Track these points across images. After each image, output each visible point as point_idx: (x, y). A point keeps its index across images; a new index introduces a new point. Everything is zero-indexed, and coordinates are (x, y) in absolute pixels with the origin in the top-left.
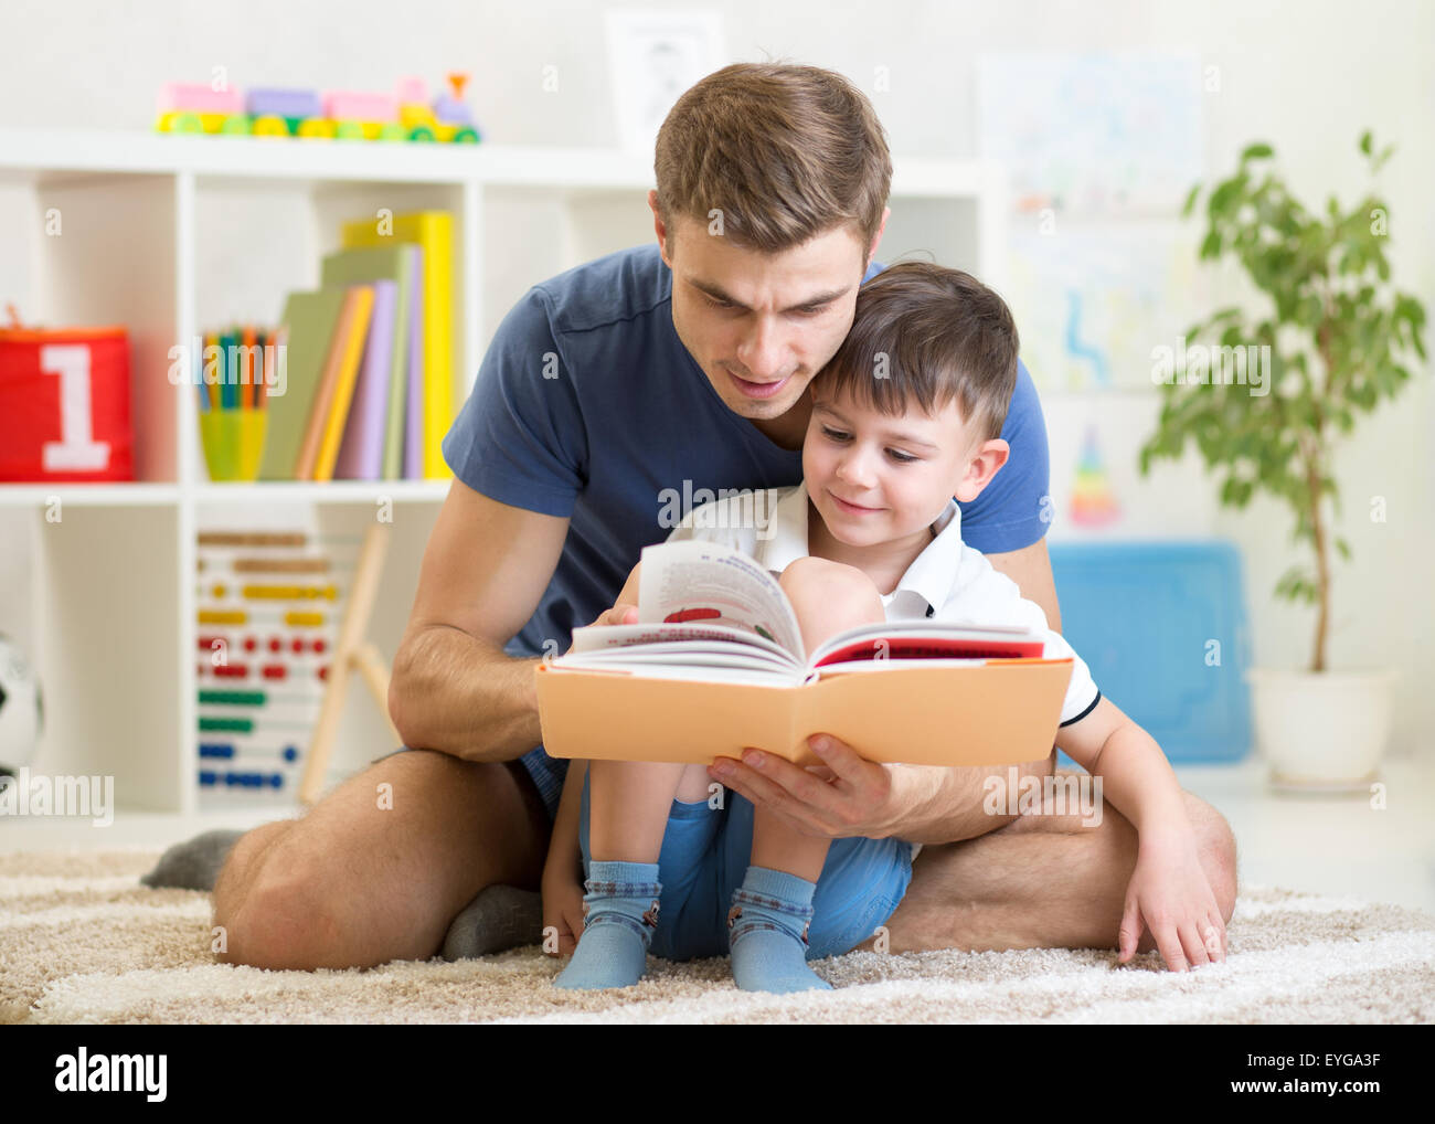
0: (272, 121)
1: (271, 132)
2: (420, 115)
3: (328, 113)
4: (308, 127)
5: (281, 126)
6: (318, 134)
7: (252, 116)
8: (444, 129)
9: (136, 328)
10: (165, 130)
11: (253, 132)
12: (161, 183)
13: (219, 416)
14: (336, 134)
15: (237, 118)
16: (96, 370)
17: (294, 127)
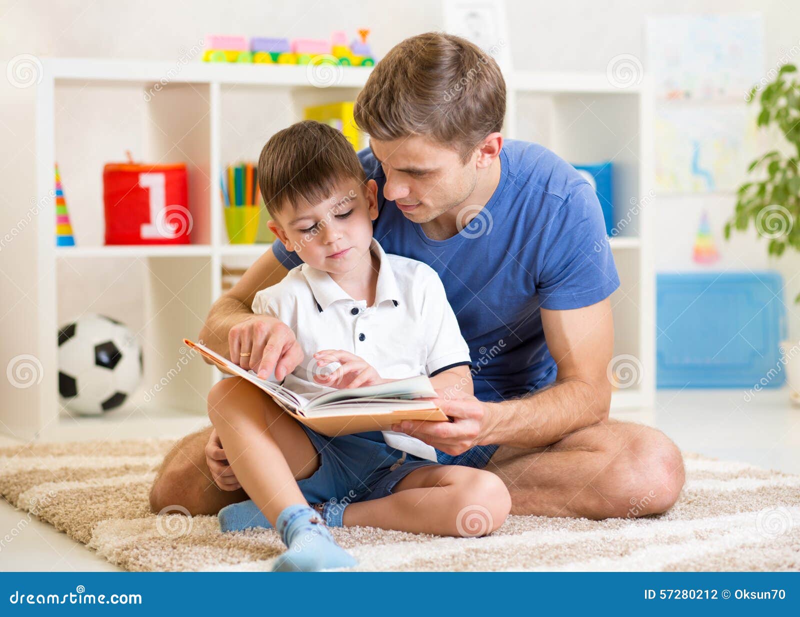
0: (264, 55)
1: (263, 61)
2: (344, 51)
3: (294, 51)
4: (282, 58)
5: (269, 58)
6: (288, 62)
7: (253, 52)
8: (356, 59)
9: (191, 163)
10: (207, 61)
11: (254, 61)
12: (203, 87)
13: (234, 210)
14: (297, 62)
15: (246, 53)
16: (168, 185)
17: (275, 58)
